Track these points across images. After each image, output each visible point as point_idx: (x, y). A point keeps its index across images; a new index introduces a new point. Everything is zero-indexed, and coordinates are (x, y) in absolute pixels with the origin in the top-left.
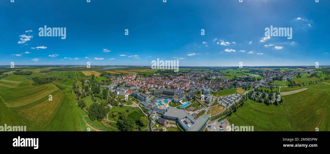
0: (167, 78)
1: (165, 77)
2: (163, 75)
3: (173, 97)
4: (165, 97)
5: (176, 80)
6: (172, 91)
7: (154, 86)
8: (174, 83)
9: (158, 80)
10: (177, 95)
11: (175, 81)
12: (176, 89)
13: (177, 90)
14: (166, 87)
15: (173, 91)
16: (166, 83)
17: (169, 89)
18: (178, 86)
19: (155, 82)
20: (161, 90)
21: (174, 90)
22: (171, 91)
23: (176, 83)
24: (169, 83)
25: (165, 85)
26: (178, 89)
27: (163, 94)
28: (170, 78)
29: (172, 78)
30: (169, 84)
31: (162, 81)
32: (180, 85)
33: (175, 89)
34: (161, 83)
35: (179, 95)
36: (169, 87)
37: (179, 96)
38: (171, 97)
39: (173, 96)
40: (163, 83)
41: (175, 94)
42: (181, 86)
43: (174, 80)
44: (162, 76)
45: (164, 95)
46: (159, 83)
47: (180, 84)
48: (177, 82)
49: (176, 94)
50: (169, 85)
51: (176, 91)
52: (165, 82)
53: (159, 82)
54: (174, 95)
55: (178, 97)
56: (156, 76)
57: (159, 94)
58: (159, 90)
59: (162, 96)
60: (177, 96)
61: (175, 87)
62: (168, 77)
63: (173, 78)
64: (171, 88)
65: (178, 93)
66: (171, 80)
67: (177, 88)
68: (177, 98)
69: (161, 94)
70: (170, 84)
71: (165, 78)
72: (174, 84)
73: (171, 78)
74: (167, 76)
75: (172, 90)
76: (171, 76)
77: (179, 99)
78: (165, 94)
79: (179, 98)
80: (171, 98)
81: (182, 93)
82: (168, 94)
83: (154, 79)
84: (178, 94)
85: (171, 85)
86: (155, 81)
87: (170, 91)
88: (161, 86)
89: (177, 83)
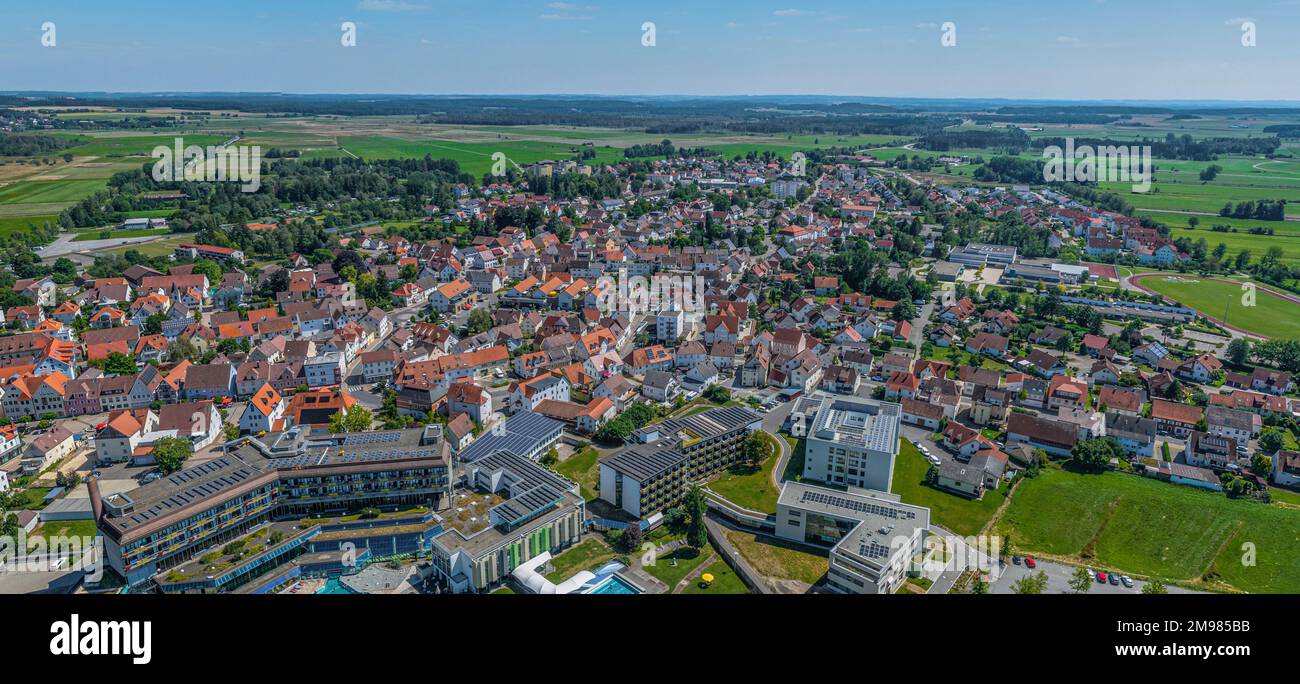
0: (304, 273)
1: (269, 267)
2: (241, 238)
3: (436, 529)
4: (325, 557)
5: (449, 290)
6: (403, 445)
7: (103, 433)
8: (424, 344)
9: (153, 327)
10: (482, 490)
11: (431, 312)
12: (459, 423)
13: (477, 426)
14: (317, 415)
15: (415, 450)
16: (296, 348)
17: (360, 425)
18: (477, 380)
19: (114, 364)
20: (240, 476)
21: (430, 429)
22: (400, 452)
23: (452, 341)
24: (353, 349)
25: (294, 381)
26: (486, 411)
27: (274, 515)
28: (361, 269)
29: (392, 273)
30: (346, 361)
31: (231, 329)
32: (503, 353)
33: (445, 414)
34: (222, 359)
35: (504, 493)
36: (356, 402)
37: (500, 503)
38: (401, 537)
39: (422, 510)
40: (260, 357)
41: (453, 477)
42: (521, 363)
43: (417, 297)
44: (230, 263)
45: (293, 534)
46: (180, 372)
47: (503, 340)
48: (459, 319)
49: (463, 485)
50: (355, 380)
51: (467, 440)
52: (280, 341)
53: (174, 359)
54: (436, 497)
55: (491, 519)
56: (105, 268)
57: (216, 539)
58: (203, 480)
59: (272, 553)
60: (480, 510)
61: (438, 395)
62: (326, 268)
63: (408, 275)
64: (388, 412)
65: (493, 464)
66: (379, 294)
67: (465, 397)
68: (475, 528)
69: (243, 527)
70: (367, 358)
71: (279, 284)
72: (430, 348)
73: (371, 277)
74: (302, 250)
75: (405, 434)
76: (372, 248)
77: (505, 542)
78: (315, 511)
79: (503, 529)
80: (408, 543)
81: (534, 455)
82: (354, 507)
83: (79, 326)
84: (496, 478)
85: (375, 370)
86: (99, 352)
87: (384, 452)
88: (236, 412)
89: (464, 334)
